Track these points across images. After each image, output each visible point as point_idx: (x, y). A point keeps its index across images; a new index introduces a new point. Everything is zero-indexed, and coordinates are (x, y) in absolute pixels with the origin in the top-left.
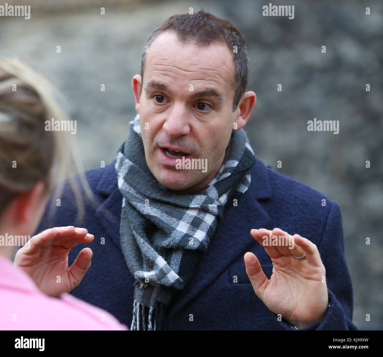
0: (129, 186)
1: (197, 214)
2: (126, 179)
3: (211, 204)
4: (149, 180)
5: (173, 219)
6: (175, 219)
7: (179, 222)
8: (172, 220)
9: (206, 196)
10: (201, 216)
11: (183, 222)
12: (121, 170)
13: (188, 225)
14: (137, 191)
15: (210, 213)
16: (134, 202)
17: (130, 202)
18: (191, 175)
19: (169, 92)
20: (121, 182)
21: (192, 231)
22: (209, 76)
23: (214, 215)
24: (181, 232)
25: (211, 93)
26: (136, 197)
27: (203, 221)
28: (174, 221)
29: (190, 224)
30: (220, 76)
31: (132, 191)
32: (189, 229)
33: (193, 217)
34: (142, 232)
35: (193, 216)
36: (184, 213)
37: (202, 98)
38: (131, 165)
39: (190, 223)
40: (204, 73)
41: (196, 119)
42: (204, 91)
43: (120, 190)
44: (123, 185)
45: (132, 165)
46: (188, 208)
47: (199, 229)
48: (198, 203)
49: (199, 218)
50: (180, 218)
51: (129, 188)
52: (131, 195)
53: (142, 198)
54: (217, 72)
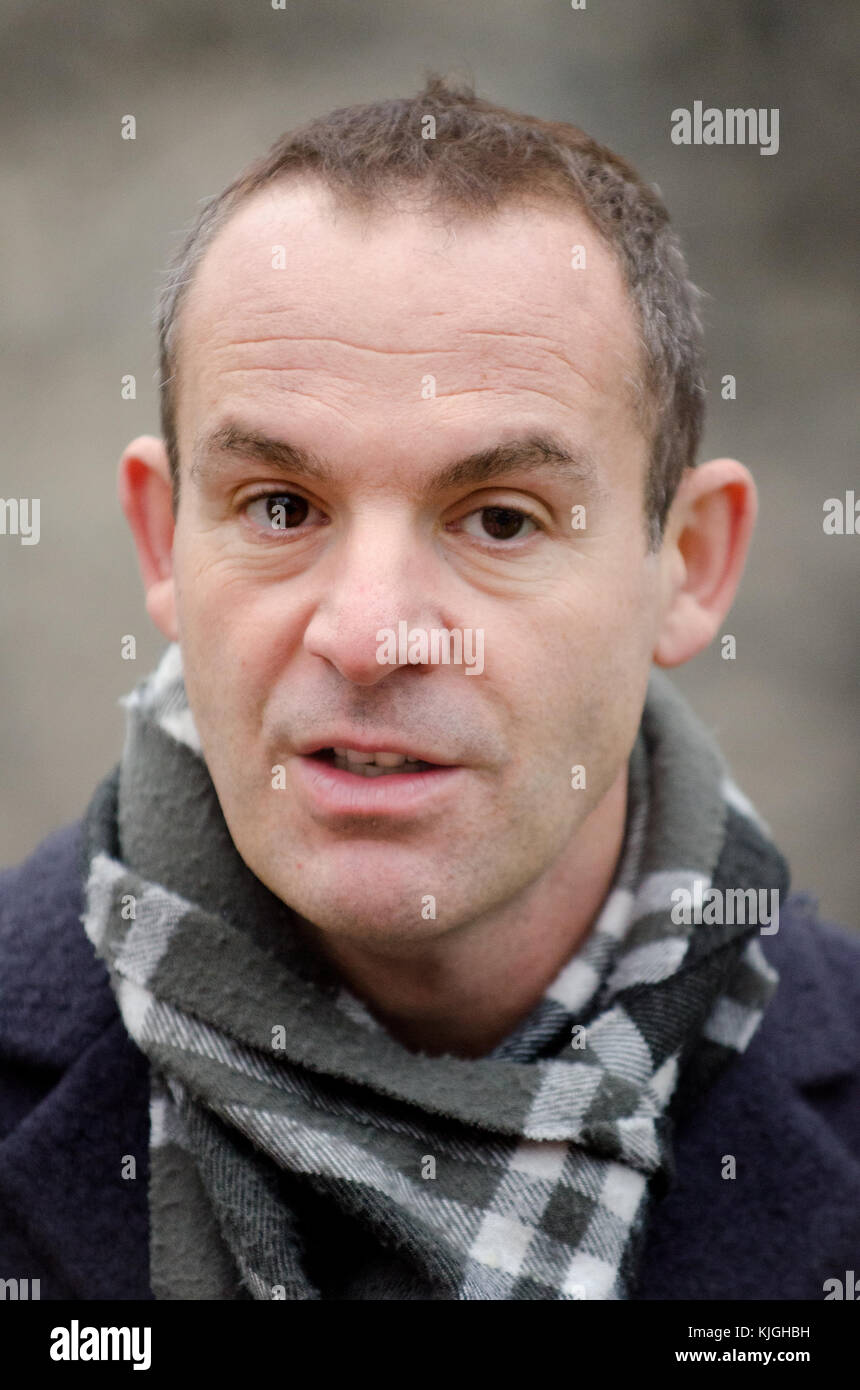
0: (187, 1022)
1: (564, 1174)
2: (161, 989)
3: (628, 1114)
4: (285, 985)
5: (444, 1207)
6: (458, 1208)
7: (478, 1220)
8: (443, 1212)
9: (598, 1072)
10: (585, 1179)
11: (497, 1216)
12: (127, 947)
13: (528, 1233)
14: (235, 1045)
15: (624, 1163)
16: (236, 1108)
17: (214, 1106)
18: (476, 871)
19: (319, 475)
20: (137, 1010)
21: (548, 1261)
22: (508, 366)
23: (643, 1171)
24: (498, 1270)
25: (532, 454)
26: (234, 1073)
27: (595, 1204)
28: (453, 1214)
29: (536, 1227)
30: (565, 363)
31: (208, 1046)
32: (533, 1254)
33: (546, 1190)
34: (301, 1280)
35: (545, 1183)
36: (500, 1172)
37: (491, 482)
38: (182, 914)
39: (537, 1222)
40: (485, 354)
41: (469, 590)
42: (495, 447)
43: (144, 1049)
44: (153, 1022)
45: (188, 915)
46: (512, 1141)
47: (583, 1250)
48: (562, 1109)
49: (579, 1193)
50: (481, 1201)
51: (188, 1031)
52: (207, 1066)
53: (268, 1074)
54: (547, 341)
